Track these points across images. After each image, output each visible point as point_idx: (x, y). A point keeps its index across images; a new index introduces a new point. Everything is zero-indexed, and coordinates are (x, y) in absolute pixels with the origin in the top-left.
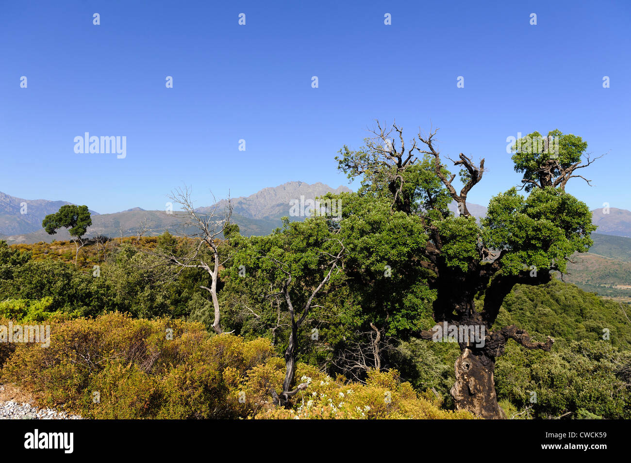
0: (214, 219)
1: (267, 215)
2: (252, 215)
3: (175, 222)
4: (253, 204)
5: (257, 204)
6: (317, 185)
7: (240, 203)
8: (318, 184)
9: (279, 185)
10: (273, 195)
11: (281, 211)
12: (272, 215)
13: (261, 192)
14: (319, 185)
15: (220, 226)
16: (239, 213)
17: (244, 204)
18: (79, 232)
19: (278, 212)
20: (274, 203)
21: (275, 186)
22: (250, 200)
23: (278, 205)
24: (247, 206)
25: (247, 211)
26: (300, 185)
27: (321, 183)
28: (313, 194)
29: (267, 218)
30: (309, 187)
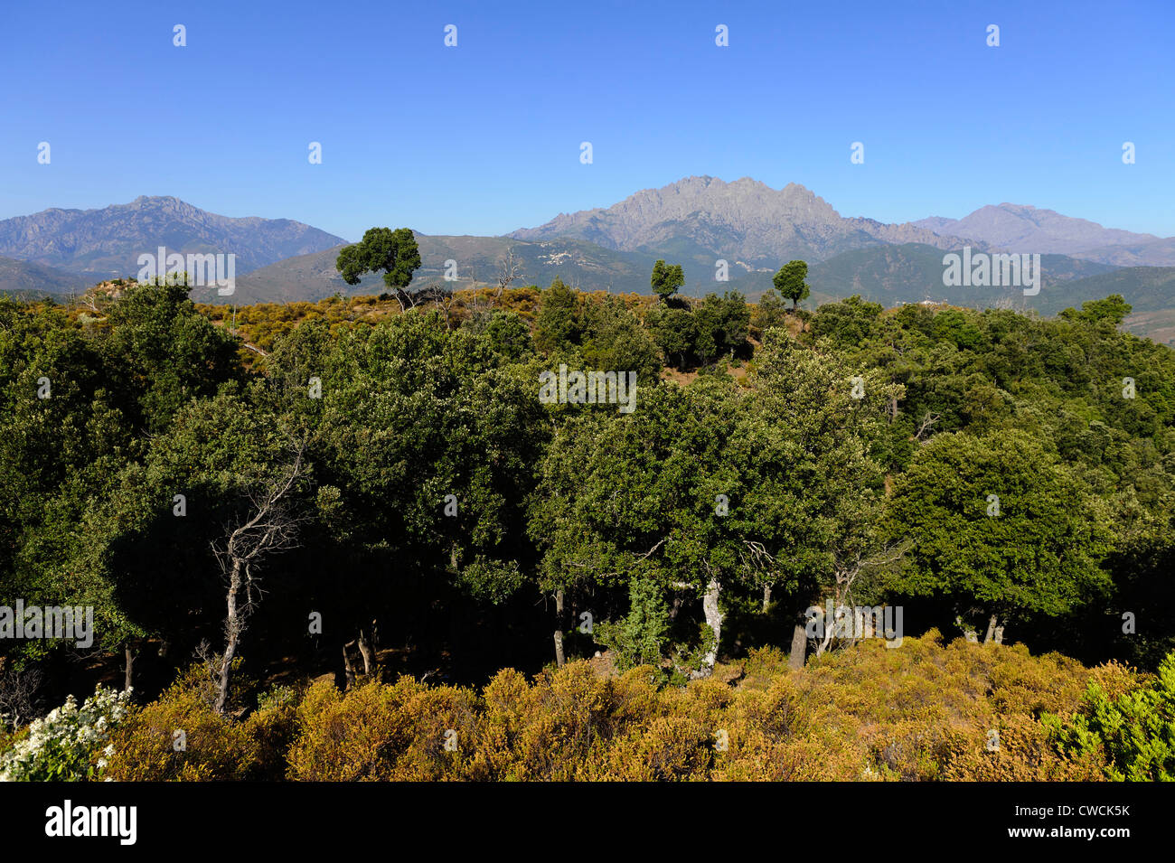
0: (548, 250)
1: (644, 243)
2: (616, 244)
3: (478, 256)
4: (618, 222)
5: (626, 223)
6: (743, 183)
7: (594, 220)
8: (744, 180)
9: (667, 184)
10: (656, 204)
11: (671, 236)
12: (653, 243)
13: (634, 199)
14: (747, 181)
15: (558, 264)
16: (592, 239)
17: (601, 221)
18: (400, 279)
19: (666, 237)
20: (658, 220)
21: (659, 187)
22: (613, 215)
23: (666, 224)
24: (606, 226)
25: (606, 237)
26: (708, 184)
27: (750, 179)
28: (733, 202)
29: (643, 249)
30: (726, 186)
